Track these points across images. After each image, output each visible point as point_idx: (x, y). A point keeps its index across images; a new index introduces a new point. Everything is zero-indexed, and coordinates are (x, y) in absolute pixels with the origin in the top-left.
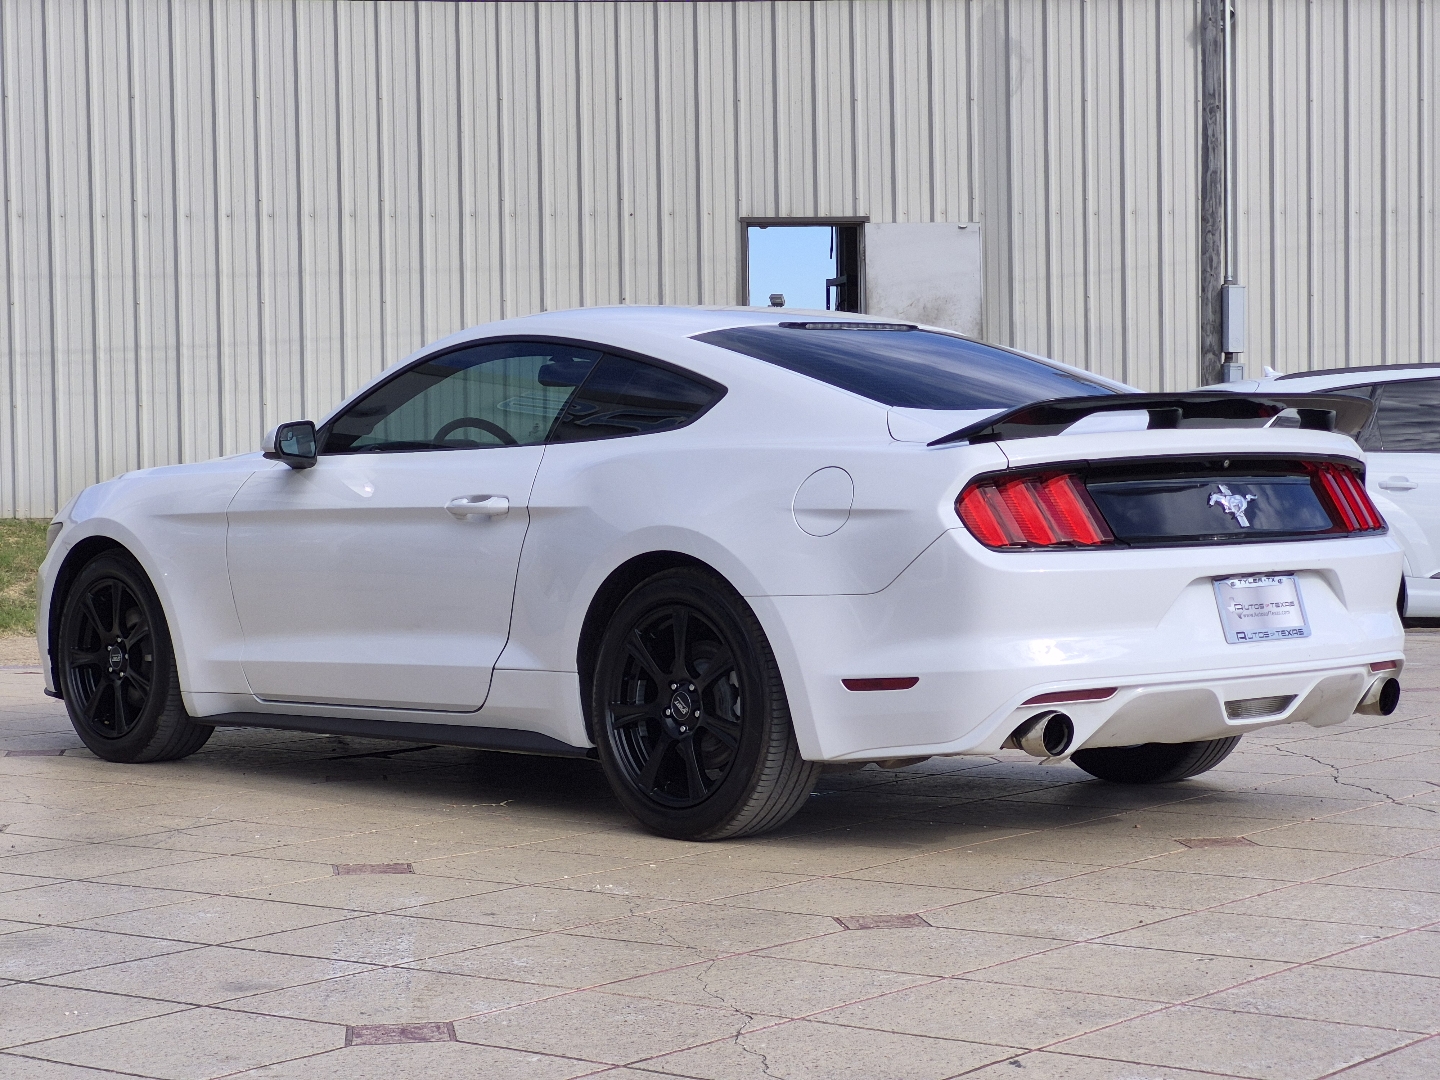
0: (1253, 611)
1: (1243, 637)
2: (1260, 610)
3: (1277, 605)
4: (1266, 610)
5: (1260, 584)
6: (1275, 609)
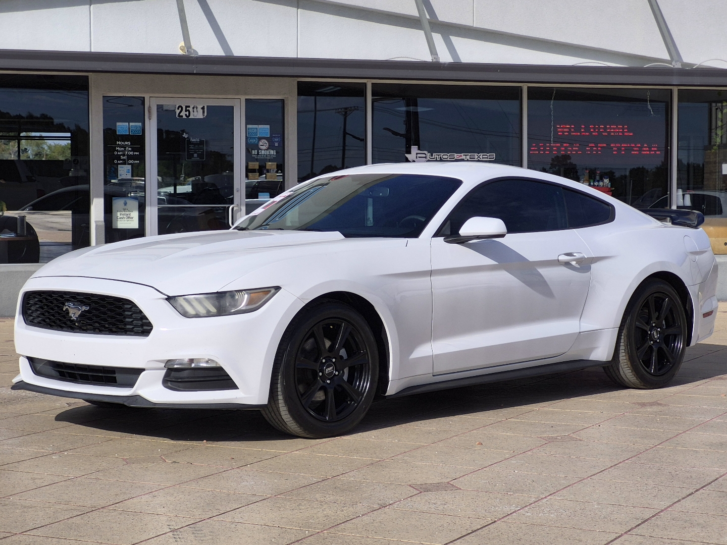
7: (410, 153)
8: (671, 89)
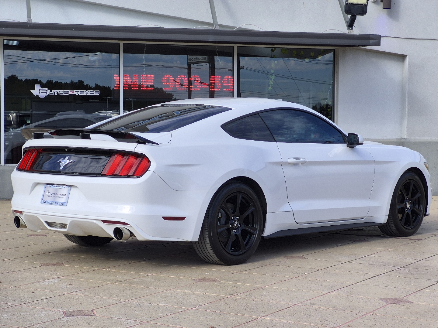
0: (53, 195)
1: (45, 202)
2: (55, 195)
3: (61, 195)
4: (56, 196)
5: (58, 187)
6: (60, 196)
7: (34, 89)
8: (233, 46)
